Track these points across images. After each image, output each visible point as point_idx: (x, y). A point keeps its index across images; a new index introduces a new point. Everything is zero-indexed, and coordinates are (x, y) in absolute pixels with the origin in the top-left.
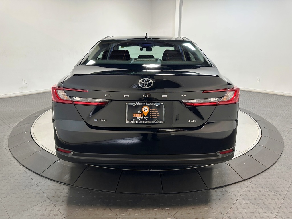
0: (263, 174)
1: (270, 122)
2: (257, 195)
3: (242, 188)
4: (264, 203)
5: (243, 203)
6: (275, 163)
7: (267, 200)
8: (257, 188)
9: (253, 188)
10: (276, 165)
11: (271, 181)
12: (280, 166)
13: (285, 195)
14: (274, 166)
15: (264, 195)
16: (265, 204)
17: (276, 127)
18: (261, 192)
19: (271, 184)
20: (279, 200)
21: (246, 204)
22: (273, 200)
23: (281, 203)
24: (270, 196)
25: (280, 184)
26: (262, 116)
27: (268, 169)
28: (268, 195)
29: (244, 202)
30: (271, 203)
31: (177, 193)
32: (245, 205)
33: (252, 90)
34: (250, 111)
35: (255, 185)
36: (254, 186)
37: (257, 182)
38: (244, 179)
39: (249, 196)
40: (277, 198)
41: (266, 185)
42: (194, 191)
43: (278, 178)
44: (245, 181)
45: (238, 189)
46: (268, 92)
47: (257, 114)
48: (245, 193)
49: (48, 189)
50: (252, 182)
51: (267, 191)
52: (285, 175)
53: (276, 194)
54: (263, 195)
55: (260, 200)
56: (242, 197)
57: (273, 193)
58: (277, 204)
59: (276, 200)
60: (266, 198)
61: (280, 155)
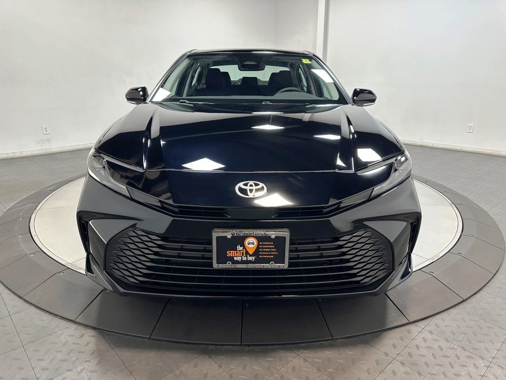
0: (453, 311)
1: (484, 208)
2: (433, 355)
3: (402, 340)
4: (444, 373)
5: (401, 371)
6: (480, 290)
7: (452, 367)
8: (436, 340)
9: (425, 341)
10: (482, 293)
11: (467, 327)
12: (491, 296)
13: (492, 357)
14: (478, 296)
15: (448, 357)
16: (446, 376)
17: (495, 218)
18: (442, 349)
19: (465, 334)
20: (477, 368)
21: (407, 373)
22: (465, 368)
23: (481, 375)
24: (459, 358)
25: (485, 334)
26: (470, 197)
27: (464, 301)
28: (457, 355)
29: (403, 369)
30: (459, 373)
31: (269, 345)
32: (403, 375)
33: (459, 148)
34: (448, 186)
35: (432, 333)
36: (429, 336)
37: (438, 327)
38: (410, 321)
39: (414, 357)
40: (475, 364)
41: (454, 334)
42: (304, 343)
43: (482, 321)
44: (413, 325)
45: (395, 341)
46: (488, 152)
47: (460, 192)
48: (408, 349)
49: (27, 327)
50: (426, 328)
51: (456, 347)
52: (499, 315)
53: (473, 356)
54: (444, 356)
55: (437, 367)
56: (400, 358)
57: (467, 353)
58: (471, 377)
59: (472, 369)
60: (450, 364)
61: (494, 273)
